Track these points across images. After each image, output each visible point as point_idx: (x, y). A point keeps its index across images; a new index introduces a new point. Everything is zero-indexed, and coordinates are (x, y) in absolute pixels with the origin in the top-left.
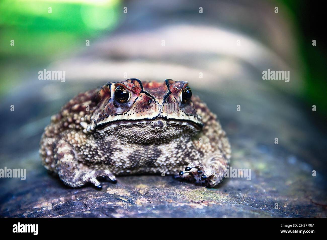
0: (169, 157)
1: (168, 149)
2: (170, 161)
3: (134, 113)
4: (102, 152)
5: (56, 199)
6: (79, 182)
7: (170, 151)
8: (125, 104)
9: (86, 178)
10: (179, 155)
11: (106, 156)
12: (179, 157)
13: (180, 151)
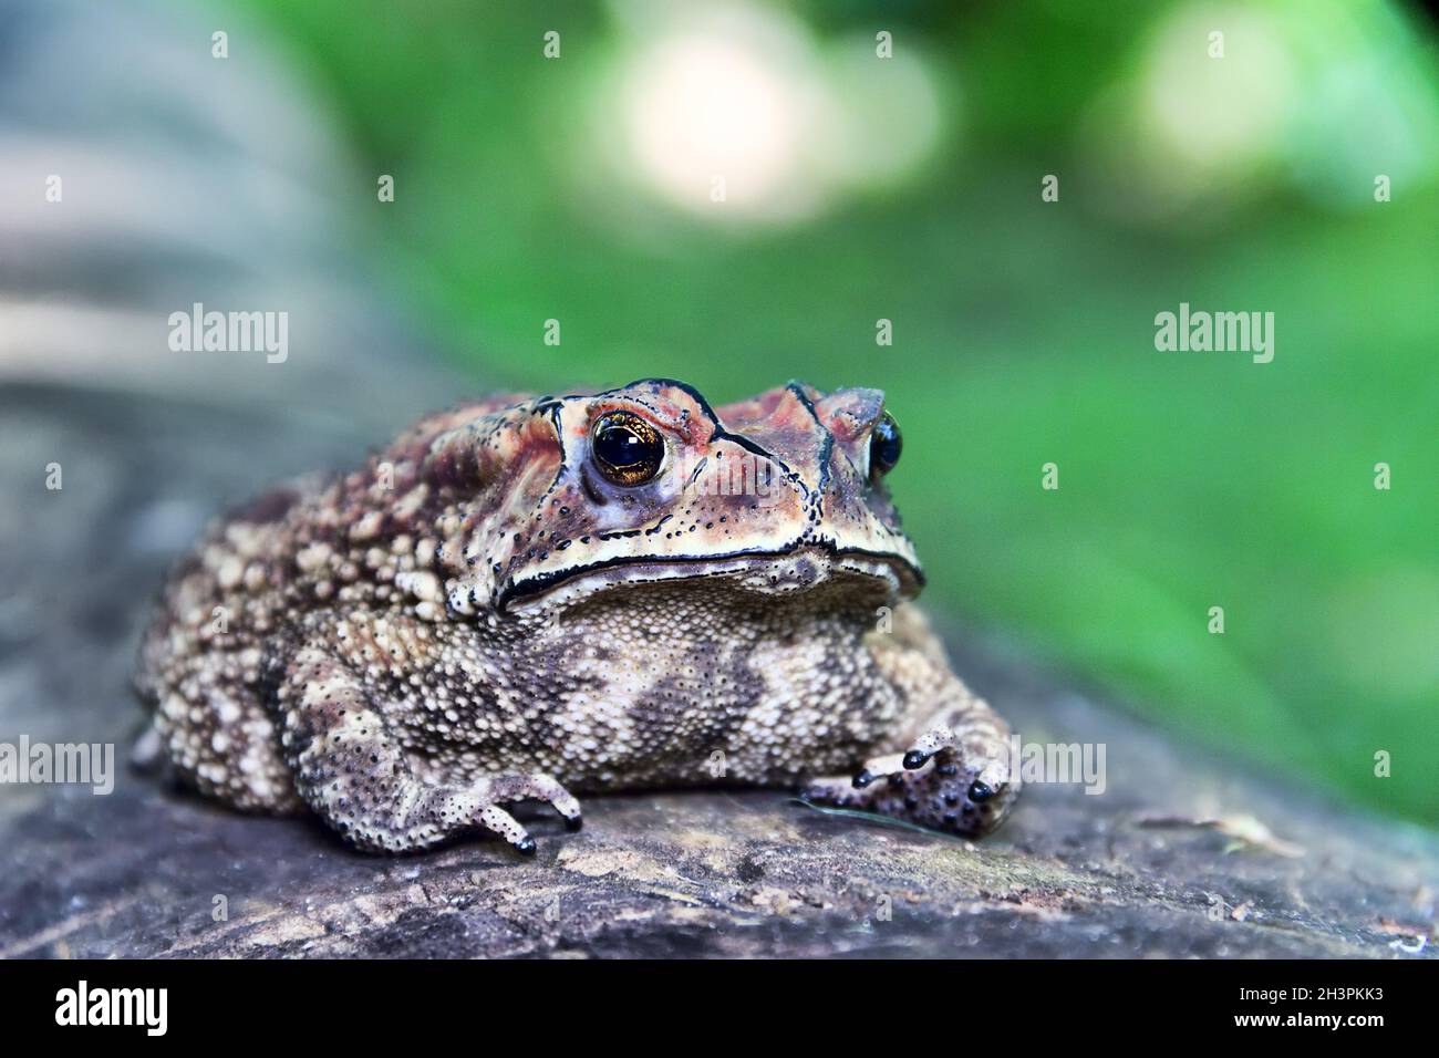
0: (794, 704)
1: (793, 671)
2: (795, 723)
3: (692, 529)
4: (516, 694)
5: (341, 903)
6: (426, 829)
7: (798, 681)
8: (645, 487)
9: (460, 807)
10: (830, 700)
11: (532, 714)
12: (832, 709)
13: (836, 680)
